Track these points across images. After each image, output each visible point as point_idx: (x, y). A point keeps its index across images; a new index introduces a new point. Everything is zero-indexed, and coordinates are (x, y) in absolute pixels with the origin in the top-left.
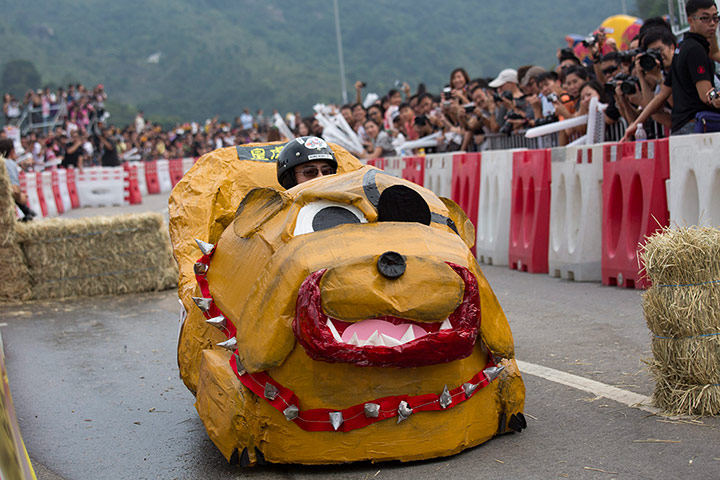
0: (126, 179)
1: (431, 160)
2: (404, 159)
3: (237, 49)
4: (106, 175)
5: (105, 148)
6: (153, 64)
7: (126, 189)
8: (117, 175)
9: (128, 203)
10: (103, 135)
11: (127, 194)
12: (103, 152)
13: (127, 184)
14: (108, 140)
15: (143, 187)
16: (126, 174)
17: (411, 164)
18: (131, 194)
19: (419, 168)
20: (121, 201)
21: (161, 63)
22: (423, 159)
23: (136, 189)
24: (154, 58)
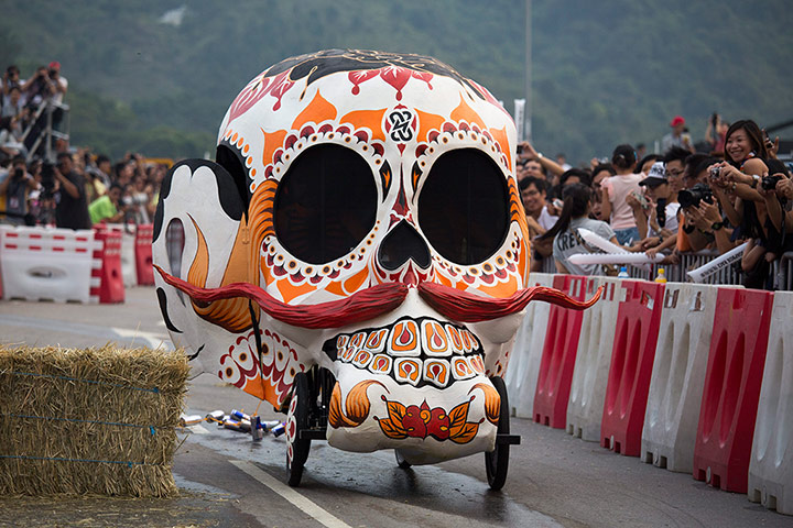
0: (97, 255)
1: (677, 292)
2: (624, 284)
3: (332, 14)
4: (59, 243)
5: (62, 190)
6: (170, 26)
7: (95, 273)
8: (81, 245)
9: (96, 299)
10: (60, 166)
11: (97, 282)
12: (57, 197)
13: (98, 264)
14: (70, 176)
15: (128, 271)
16: (99, 245)
17: (636, 296)
18: (105, 283)
19: (650, 305)
20: (85, 295)
21: (186, 27)
22: (660, 289)
23: (115, 274)
24: (174, 17)
